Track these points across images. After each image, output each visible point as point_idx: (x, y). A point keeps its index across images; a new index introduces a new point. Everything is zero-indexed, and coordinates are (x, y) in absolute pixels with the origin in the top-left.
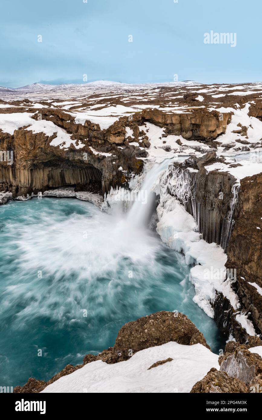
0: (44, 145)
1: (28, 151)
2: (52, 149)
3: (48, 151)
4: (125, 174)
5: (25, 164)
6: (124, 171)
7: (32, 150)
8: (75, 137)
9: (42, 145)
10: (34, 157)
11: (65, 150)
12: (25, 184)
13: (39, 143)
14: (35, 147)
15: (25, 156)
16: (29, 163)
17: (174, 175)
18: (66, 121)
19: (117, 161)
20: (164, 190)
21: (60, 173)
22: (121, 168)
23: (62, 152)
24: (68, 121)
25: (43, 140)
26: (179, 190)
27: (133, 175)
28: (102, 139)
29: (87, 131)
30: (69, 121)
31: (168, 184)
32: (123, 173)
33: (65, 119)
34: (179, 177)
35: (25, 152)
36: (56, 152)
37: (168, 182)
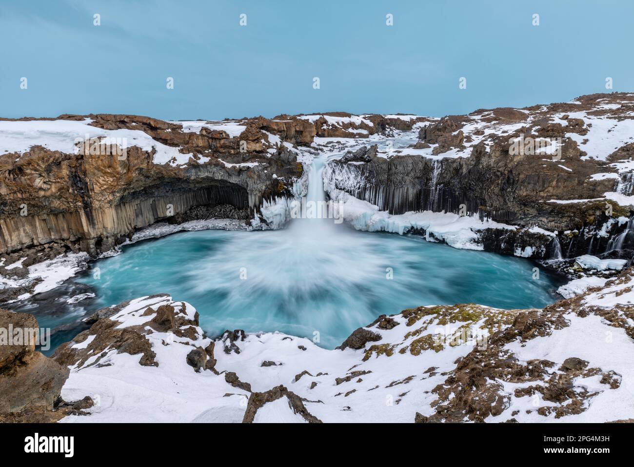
0: (146, 165)
1: (117, 176)
2: (159, 169)
3: (152, 173)
4: (283, 180)
5: (111, 197)
6: (279, 178)
7: (125, 173)
8: (188, 150)
9: (142, 164)
10: (126, 185)
11: (181, 167)
12: (113, 230)
13: (136, 162)
14: (129, 169)
15: (112, 185)
16: (118, 195)
17: (337, 172)
18: (165, 129)
19: (269, 169)
20: (333, 186)
21: (151, 204)
22: (275, 176)
23: (177, 171)
24: (167, 131)
25: (143, 157)
26: (347, 182)
27: (295, 179)
28: (236, 148)
29: (206, 140)
30: (170, 130)
31: (334, 181)
32: (280, 180)
33: (163, 128)
34: (343, 172)
35: (111, 180)
36: (167, 172)
37: (334, 178)
